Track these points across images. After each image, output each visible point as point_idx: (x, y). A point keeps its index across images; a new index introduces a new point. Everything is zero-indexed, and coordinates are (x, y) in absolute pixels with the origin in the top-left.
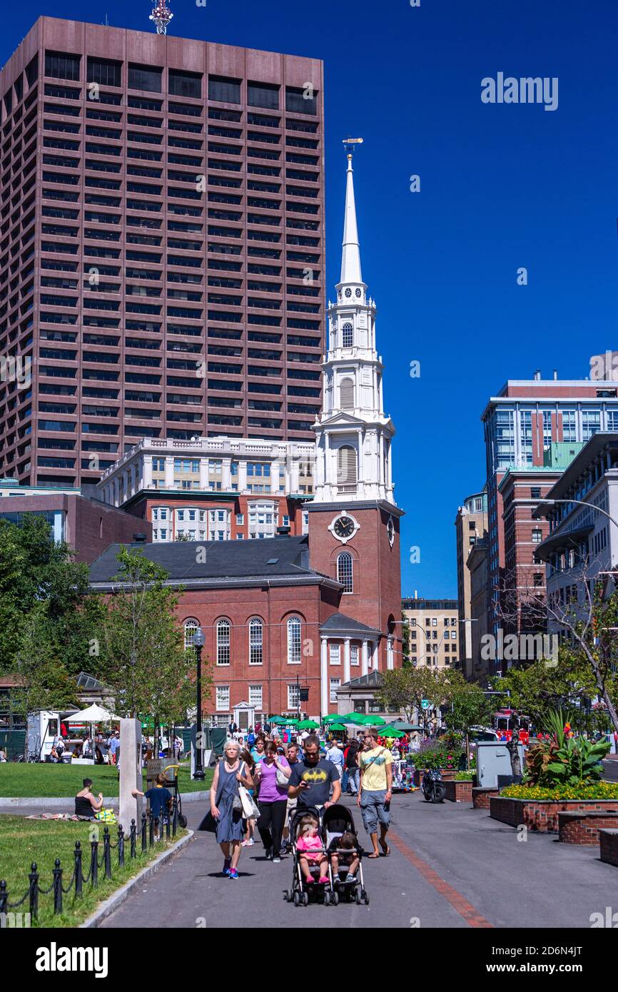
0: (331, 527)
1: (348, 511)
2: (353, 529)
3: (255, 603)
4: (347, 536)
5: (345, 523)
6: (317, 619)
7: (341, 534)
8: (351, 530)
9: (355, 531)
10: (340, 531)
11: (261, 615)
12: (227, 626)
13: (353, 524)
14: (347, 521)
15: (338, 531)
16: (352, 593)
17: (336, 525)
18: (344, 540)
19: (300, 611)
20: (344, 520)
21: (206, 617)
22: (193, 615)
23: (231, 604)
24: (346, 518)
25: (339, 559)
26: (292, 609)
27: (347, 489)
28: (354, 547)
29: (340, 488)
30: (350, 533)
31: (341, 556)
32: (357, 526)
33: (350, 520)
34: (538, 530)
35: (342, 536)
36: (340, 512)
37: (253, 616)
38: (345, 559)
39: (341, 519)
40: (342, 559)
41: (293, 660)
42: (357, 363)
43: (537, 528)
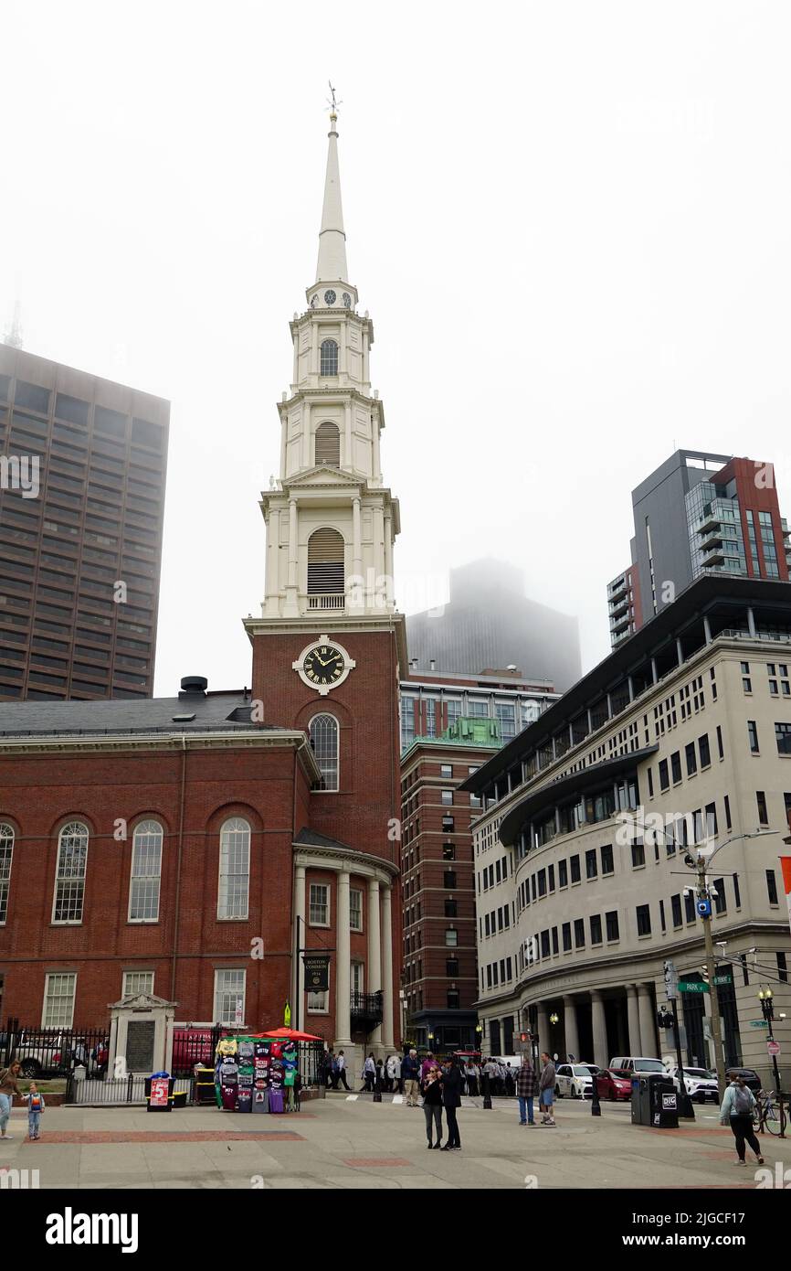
0: (298, 665)
1: (332, 637)
2: (341, 669)
4: (329, 681)
5: (325, 658)
6: (290, 821)
7: (316, 678)
8: (337, 672)
9: (346, 673)
10: (316, 674)
13: (341, 660)
14: (330, 653)
15: (311, 673)
16: (337, 791)
17: (307, 662)
18: (324, 689)
19: (252, 802)
20: (324, 651)
23: (95, 788)
24: (329, 650)
25: (312, 726)
26: (234, 799)
27: (328, 603)
28: (344, 703)
29: (313, 602)
30: (336, 677)
31: (315, 720)
32: (350, 663)
33: (336, 653)
34: (450, 817)
35: (320, 681)
36: (316, 637)
37: (143, 815)
38: (324, 725)
39: (319, 650)
40: (318, 725)
41: (229, 913)
42: (349, 397)
43: (448, 814)
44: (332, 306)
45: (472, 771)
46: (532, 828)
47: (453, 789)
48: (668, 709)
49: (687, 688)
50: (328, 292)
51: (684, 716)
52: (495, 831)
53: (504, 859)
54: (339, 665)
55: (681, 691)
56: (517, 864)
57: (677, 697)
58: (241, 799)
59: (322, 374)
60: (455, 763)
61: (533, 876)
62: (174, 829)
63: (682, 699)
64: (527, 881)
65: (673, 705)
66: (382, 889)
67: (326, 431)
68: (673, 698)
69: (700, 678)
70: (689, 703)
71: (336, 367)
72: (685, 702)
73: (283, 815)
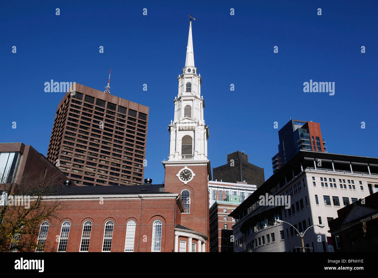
0: (178, 175)
1: (188, 167)
2: (191, 176)
3: (132, 210)
4: (187, 180)
5: (186, 173)
6: (174, 221)
7: (184, 179)
8: (190, 177)
9: (192, 177)
10: (183, 178)
11: (136, 218)
12: (112, 225)
13: (191, 174)
14: (188, 172)
15: (182, 178)
16: (189, 213)
17: (181, 174)
18: (186, 182)
19: (163, 215)
20: (186, 171)
21: (99, 218)
22: (90, 217)
23: (116, 210)
24: (187, 170)
25: (182, 193)
26: (157, 214)
27: (187, 157)
28: (191, 186)
29: (183, 157)
30: (189, 179)
31: (183, 192)
32: (193, 175)
33: (190, 172)
34: (226, 224)
35: (185, 180)
36: (184, 167)
37: (130, 219)
38: (186, 193)
39: (184, 171)
40: (184, 193)
41: (155, 249)
42: (194, 97)
43: (226, 223)
44: (190, 73)
45: (232, 211)
46: (250, 228)
47: (227, 216)
48: (290, 191)
49: (296, 185)
50: (189, 69)
51: (295, 193)
52: (239, 229)
53: (242, 237)
54: (190, 175)
55: (294, 186)
56: (246, 239)
57: (293, 188)
58: (160, 214)
59: (187, 92)
60: (227, 209)
61: (251, 242)
62: (139, 223)
63: (294, 188)
64: (249, 244)
65: (292, 190)
66: (202, 243)
67: (188, 108)
68: (292, 188)
69: (300, 182)
70: (296, 189)
71: (191, 90)
72: (295, 189)
73: (172, 219)
